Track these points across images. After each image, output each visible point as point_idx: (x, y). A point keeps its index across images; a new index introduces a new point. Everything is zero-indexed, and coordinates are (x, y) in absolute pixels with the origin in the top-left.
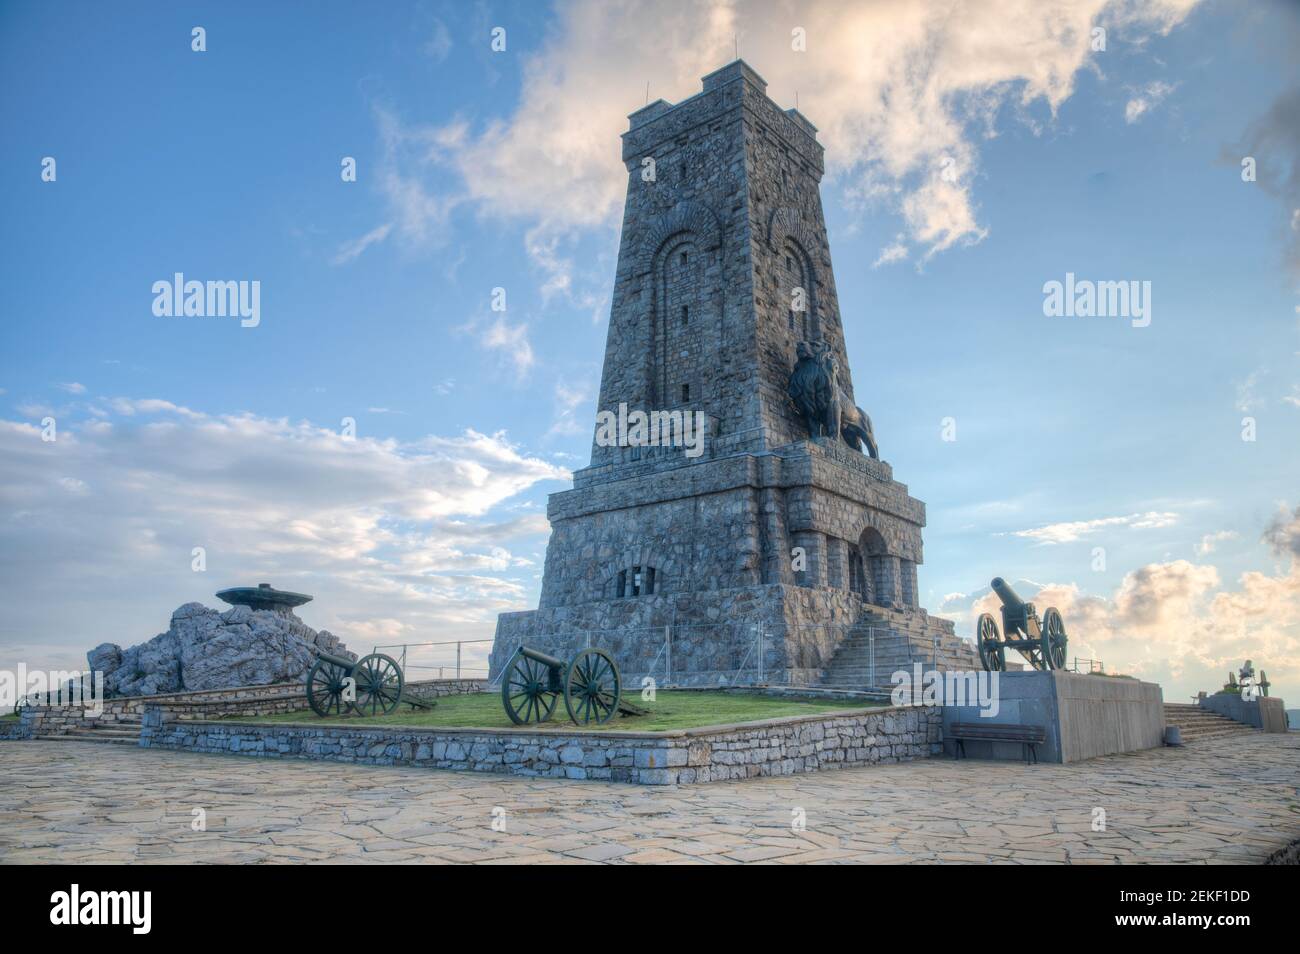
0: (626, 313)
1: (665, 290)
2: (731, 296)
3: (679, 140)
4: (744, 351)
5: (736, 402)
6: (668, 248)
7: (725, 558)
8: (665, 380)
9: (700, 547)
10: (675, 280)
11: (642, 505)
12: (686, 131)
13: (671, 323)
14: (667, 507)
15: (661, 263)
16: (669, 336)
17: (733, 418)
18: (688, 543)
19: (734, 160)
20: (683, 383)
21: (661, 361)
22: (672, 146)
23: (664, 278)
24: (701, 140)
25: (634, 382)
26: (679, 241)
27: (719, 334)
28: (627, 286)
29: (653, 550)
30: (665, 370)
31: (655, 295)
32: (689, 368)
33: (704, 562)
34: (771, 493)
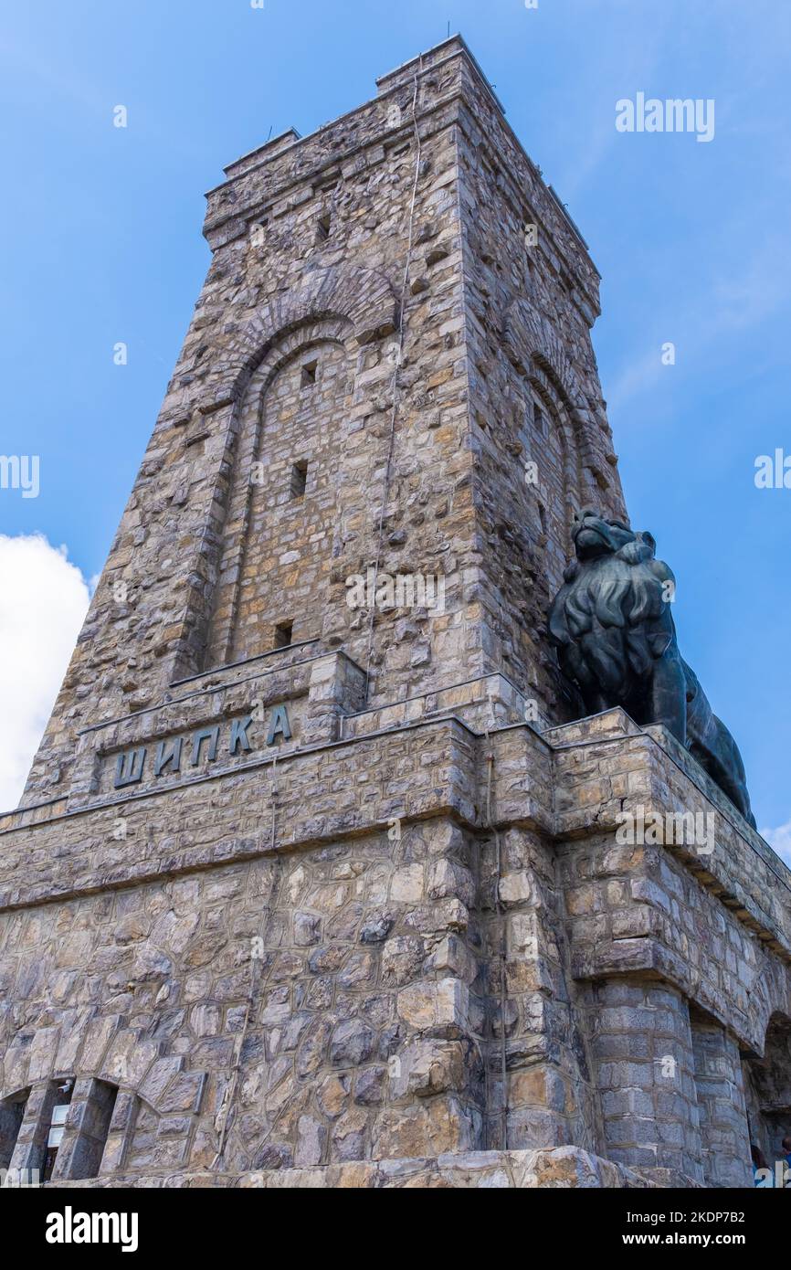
0: (165, 485)
1: (260, 435)
2: (413, 414)
3: (322, 181)
4: (440, 515)
5: (414, 630)
6: (277, 356)
7: (356, 1050)
8: (236, 616)
9: (273, 1012)
10: (285, 414)
11: (116, 888)
12: (338, 161)
13: (266, 499)
14: (186, 890)
15: (258, 387)
16: (257, 526)
17: (405, 669)
18: (235, 1001)
19: (433, 188)
20: (279, 620)
21: (232, 576)
22: (307, 192)
23: (261, 414)
24: (366, 175)
25: (158, 615)
26: (300, 342)
27: (380, 490)
28: (175, 437)
29: (123, 1023)
30: (239, 594)
31: (233, 446)
32: (297, 587)
33: (281, 1064)
34: (517, 846)
